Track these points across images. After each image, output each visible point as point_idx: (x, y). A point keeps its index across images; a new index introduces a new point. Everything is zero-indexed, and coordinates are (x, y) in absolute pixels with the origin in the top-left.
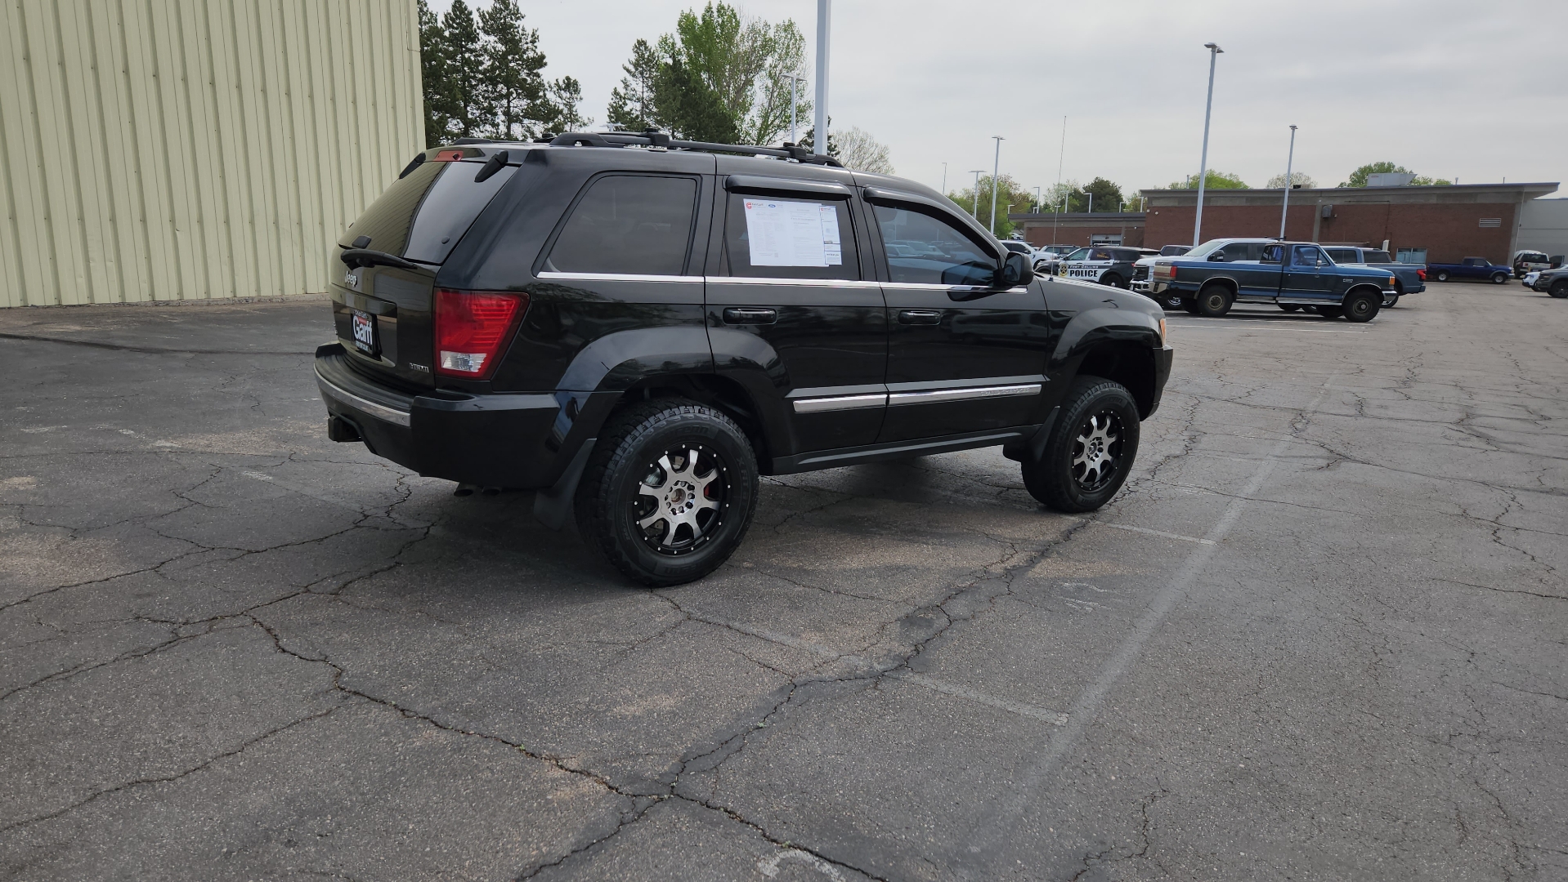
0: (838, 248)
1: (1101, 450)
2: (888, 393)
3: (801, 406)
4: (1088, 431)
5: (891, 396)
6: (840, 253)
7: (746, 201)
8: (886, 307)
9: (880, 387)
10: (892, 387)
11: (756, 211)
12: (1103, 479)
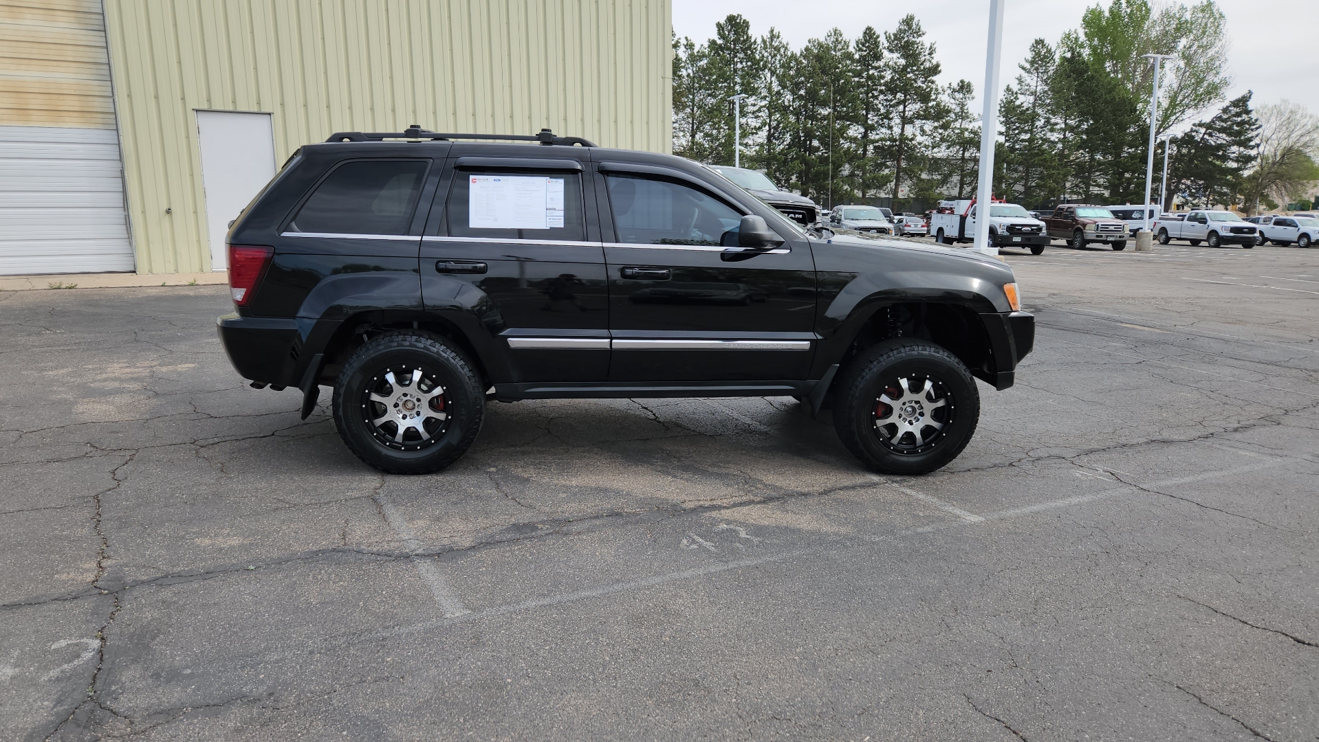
0: (562, 213)
1: (922, 414)
2: (612, 338)
3: (515, 342)
4: (897, 393)
5: (614, 341)
6: (563, 218)
7: (472, 177)
8: (606, 264)
9: (605, 332)
10: (614, 332)
11: (480, 186)
12: (926, 446)
